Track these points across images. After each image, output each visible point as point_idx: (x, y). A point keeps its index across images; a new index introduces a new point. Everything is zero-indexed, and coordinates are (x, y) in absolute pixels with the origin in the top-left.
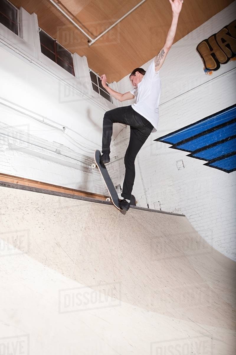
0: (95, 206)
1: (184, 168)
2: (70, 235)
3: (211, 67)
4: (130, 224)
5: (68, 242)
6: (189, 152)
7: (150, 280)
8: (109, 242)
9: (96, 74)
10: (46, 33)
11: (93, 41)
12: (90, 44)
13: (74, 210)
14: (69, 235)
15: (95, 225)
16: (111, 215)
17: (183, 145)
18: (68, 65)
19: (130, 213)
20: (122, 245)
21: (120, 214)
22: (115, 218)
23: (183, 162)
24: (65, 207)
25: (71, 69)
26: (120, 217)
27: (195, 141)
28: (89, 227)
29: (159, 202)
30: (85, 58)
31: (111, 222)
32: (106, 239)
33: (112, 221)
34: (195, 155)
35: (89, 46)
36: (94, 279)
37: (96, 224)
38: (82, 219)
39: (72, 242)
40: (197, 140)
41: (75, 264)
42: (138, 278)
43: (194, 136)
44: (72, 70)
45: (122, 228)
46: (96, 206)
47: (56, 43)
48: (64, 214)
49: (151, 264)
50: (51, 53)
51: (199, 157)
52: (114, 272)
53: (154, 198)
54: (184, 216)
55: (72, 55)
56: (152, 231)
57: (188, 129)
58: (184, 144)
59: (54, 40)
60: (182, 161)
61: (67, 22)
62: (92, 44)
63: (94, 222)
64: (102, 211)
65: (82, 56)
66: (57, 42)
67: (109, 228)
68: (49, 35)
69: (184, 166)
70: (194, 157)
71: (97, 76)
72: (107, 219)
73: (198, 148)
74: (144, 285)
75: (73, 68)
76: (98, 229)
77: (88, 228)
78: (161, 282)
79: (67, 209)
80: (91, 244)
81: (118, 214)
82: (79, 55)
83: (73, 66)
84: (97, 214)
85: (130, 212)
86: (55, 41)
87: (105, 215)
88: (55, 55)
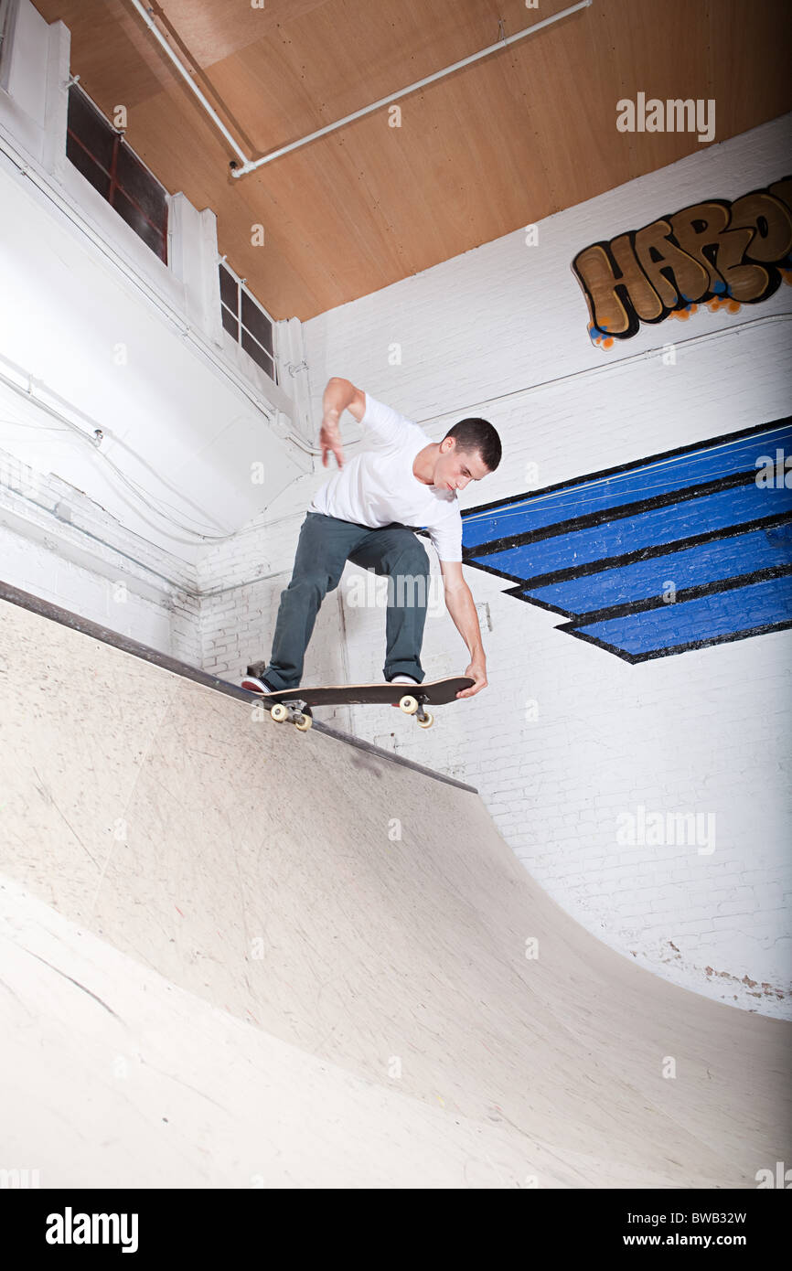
0: (191, 692)
1: (491, 630)
2: (93, 770)
3: (612, 327)
4: (306, 779)
5: (82, 793)
6: (514, 579)
7: (371, 977)
8: (229, 824)
9: (237, 280)
10: (92, 102)
11: (249, 166)
12: (236, 174)
13: (117, 686)
14: (90, 770)
15: (187, 758)
16: (245, 734)
17: (495, 555)
18: (148, 224)
19: (306, 743)
20: (277, 844)
21: (272, 740)
22: (256, 746)
23: (488, 611)
24: (84, 669)
25: (157, 239)
26: (272, 748)
27: (534, 547)
28: (163, 757)
29: (392, 735)
30: (210, 217)
31: (241, 757)
32: (220, 812)
33: (244, 756)
34: (531, 593)
35: (232, 181)
36: (173, 940)
37: (188, 751)
38: (141, 723)
39: (99, 798)
40: (544, 546)
41: (106, 876)
42: (328, 965)
43: (537, 532)
44: (161, 244)
45: (278, 785)
46: (195, 693)
47: (119, 142)
48: (78, 691)
49: (372, 925)
50: (99, 168)
51: (547, 602)
52: (246, 928)
53: (378, 721)
54: (475, 791)
55: (167, 197)
56: (376, 820)
57: (519, 505)
58: (498, 552)
59: (116, 131)
60: (484, 607)
61: (170, 82)
62: (243, 176)
63: (184, 745)
64: (215, 714)
65: (201, 210)
66: (123, 140)
67: (234, 776)
68: (99, 111)
69: (493, 624)
70: (527, 599)
71: (241, 287)
72: (229, 744)
73: (544, 570)
74: (352, 992)
75: (165, 240)
76: (195, 772)
77: (163, 760)
78: (407, 991)
79: (92, 680)
80: (169, 817)
81: (269, 737)
82: (192, 203)
83: (165, 233)
84: (196, 719)
85: (308, 741)
86: (119, 135)
87: (225, 729)
88: (109, 181)
